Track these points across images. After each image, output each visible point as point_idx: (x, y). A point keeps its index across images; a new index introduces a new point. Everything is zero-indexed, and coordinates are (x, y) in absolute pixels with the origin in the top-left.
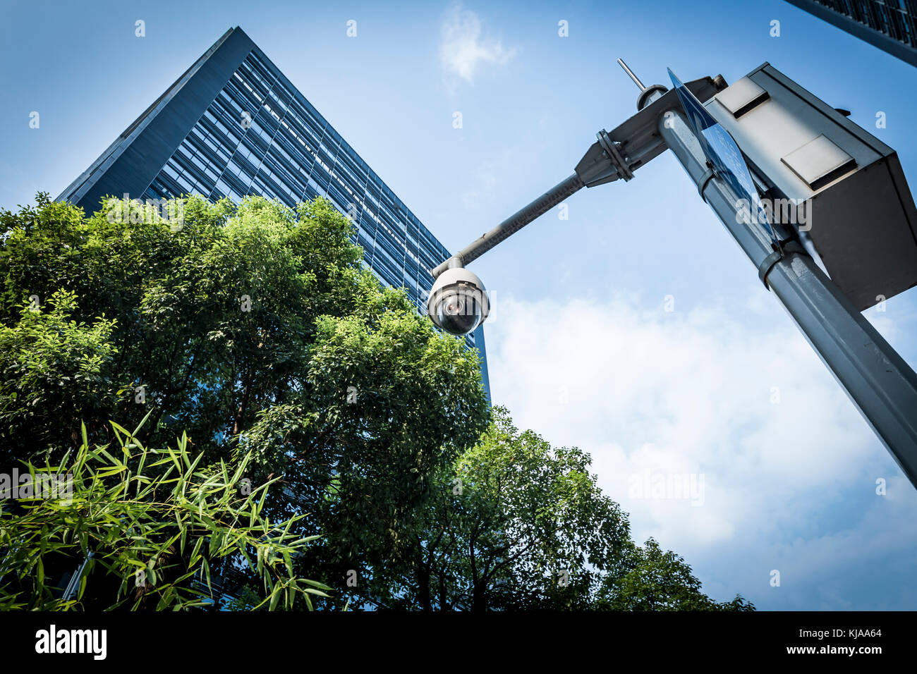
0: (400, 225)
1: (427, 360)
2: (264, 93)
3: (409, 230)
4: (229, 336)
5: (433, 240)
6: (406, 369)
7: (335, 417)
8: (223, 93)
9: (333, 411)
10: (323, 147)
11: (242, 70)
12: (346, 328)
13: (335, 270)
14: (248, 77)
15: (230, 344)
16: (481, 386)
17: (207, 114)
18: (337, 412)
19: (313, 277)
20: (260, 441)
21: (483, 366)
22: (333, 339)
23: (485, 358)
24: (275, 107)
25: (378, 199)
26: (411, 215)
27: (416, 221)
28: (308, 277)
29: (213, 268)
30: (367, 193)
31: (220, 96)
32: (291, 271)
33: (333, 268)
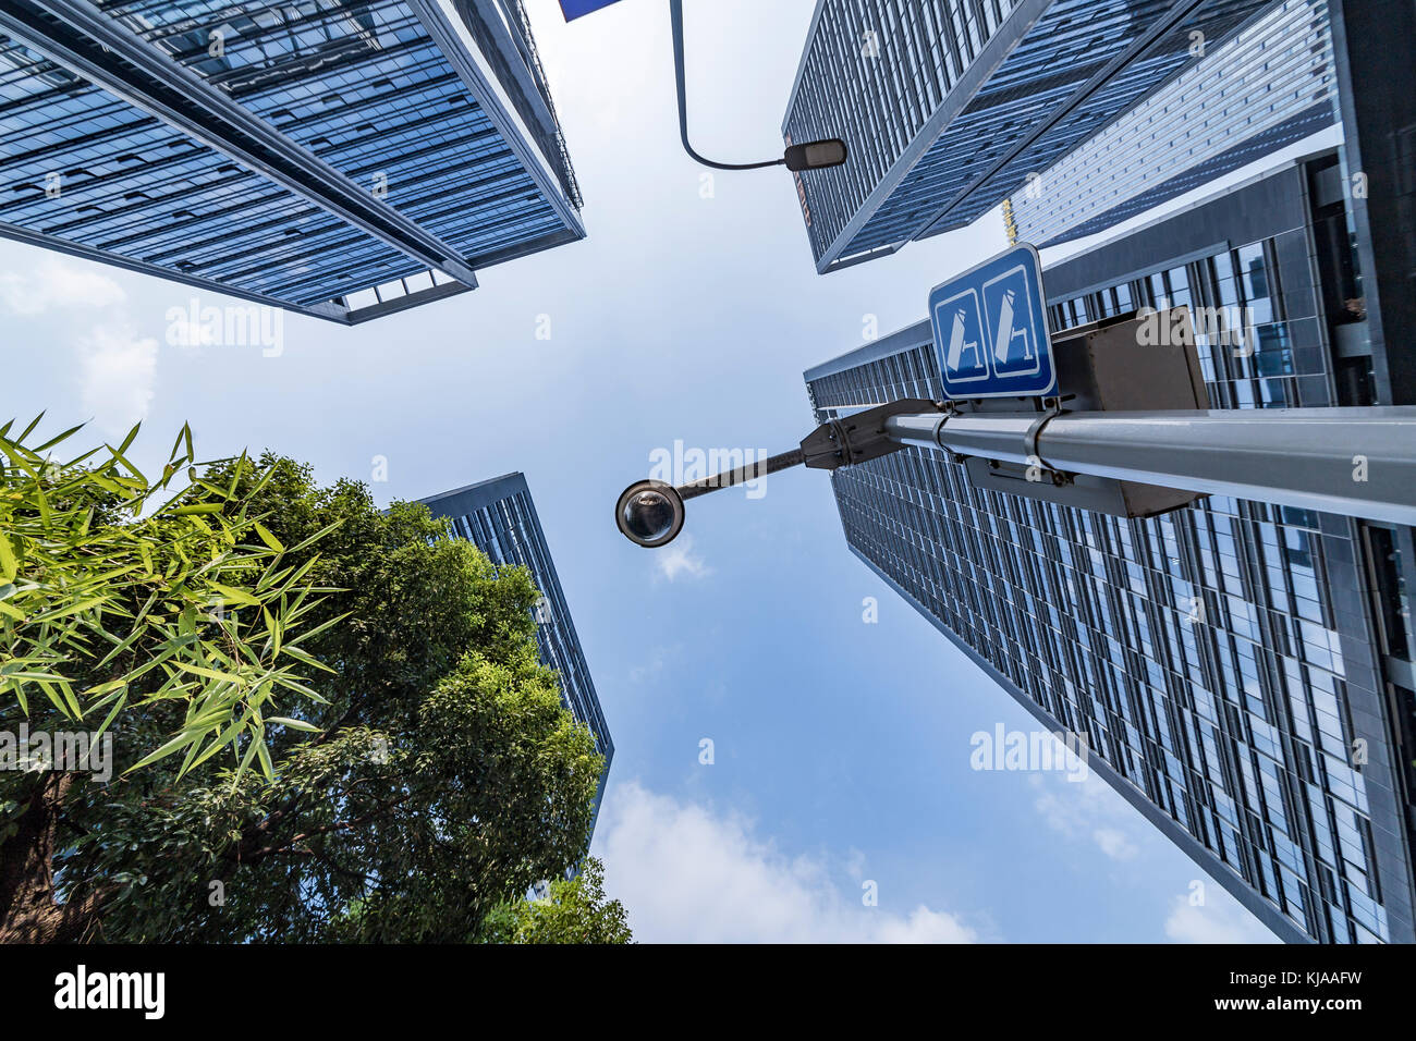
0: (571, 666)
1: (551, 743)
2: (516, 521)
3: (575, 674)
4: (370, 633)
5: (593, 691)
6: (525, 745)
7: (423, 766)
8: (485, 509)
9: (424, 759)
10: (539, 577)
11: (509, 500)
12: (488, 673)
13: (504, 629)
14: (510, 506)
15: (366, 639)
16: (591, 805)
17: (464, 519)
18: (428, 760)
19: (483, 622)
20: (322, 764)
21: (603, 777)
22: (470, 677)
23: (608, 770)
24: (519, 534)
25: (562, 636)
26: (583, 661)
27: (584, 668)
28: (477, 619)
29: (397, 564)
30: (556, 628)
31: (482, 510)
32: (465, 607)
33: (504, 626)
